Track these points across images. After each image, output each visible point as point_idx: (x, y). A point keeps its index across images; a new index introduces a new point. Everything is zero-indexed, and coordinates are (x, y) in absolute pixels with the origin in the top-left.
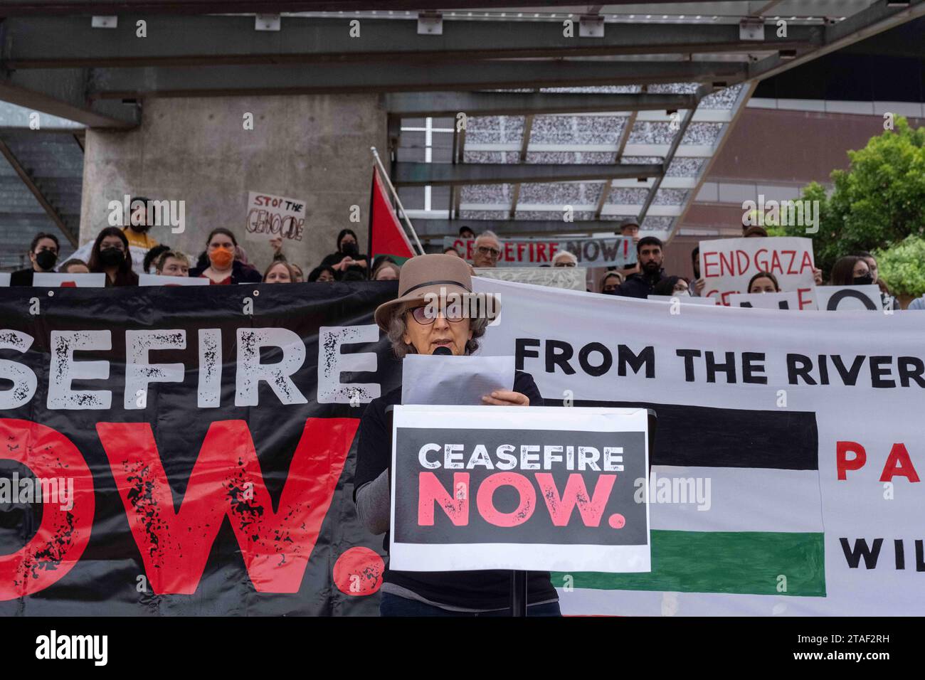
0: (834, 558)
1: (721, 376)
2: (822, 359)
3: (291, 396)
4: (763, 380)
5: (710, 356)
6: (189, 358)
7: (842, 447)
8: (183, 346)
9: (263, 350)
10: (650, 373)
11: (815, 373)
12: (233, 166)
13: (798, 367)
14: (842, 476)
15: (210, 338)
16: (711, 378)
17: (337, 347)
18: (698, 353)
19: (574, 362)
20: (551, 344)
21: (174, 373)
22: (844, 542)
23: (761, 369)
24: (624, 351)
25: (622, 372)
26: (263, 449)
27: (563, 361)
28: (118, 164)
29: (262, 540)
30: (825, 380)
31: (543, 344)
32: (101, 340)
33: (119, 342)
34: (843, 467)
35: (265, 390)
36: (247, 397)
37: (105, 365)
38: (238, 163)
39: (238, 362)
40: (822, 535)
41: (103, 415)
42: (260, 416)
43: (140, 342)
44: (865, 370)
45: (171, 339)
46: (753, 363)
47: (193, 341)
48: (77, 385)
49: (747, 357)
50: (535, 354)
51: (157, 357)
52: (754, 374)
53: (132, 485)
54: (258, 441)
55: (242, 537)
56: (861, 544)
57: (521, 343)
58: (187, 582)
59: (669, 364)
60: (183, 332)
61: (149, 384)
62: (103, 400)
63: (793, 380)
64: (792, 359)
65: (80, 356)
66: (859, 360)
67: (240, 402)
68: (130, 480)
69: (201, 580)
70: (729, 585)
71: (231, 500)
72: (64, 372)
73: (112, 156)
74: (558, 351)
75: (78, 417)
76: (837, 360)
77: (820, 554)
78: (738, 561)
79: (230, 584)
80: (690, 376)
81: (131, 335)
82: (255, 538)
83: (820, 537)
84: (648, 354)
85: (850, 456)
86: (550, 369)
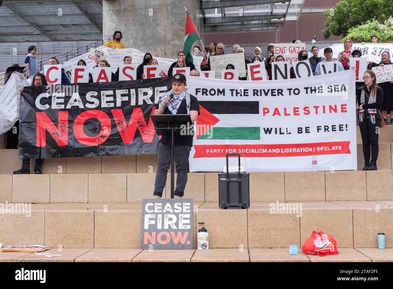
0: (262, 132)
1: (239, 95)
2: (261, 90)
3: (149, 102)
4: (248, 95)
5: (237, 90)
6: (129, 95)
7: (264, 109)
8: (128, 93)
9: (144, 93)
10: (224, 95)
11: (259, 94)
13: (255, 92)
14: (264, 115)
15: (133, 91)
16: (237, 95)
17: (159, 92)
18: (234, 90)
19: (208, 93)
20: (203, 89)
21: (126, 99)
22: (264, 129)
23: (247, 93)
24: (218, 90)
25: (218, 95)
26: (144, 114)
27: (206, 93)
29: (145, 132)
30: (261, 95)
31: (201, 89)
32: (111, 92)
33: (115, 92)
34: (264, 113)
35: (144, 101)
36: (141, 103)
37: (112, 98)
39: (139, 96)
40: (260, 127)
41: (112, 108)
42: (143, 107)
43: (119, 92)
44: (270, 92)
45: (125, 91)
46: (246, 92)
47: (129, 92)
48: (107, 102)
49: (245, 90)
50: (200, 92)
51: (122, 95)
52: (246, 94)
53: (119, 122)
54: (143, 112)
55: (141, 131)
56: (268, 129)
57: (197, 89)
58: (130, 141)
59: (228, 93)
60: (127, 90)
61: (121, 101)
62: (112, 105)
63: (254, 95)
64: (254, 90)
65: (107, 96)
66: (269, 90)
67: (139, 104)
68: (118, 121)
69: (133, 140)
70: (240, 138)
71: (138, 124)
72: (104, 100)
73: (111, 8)
74: (205, 91)
75: (107, 109)
76: (264, 90)
77: (259, 131)
78: (242, 133)
79: (139, 141)
80: (232, 95)
81: (117, 91)
82: (144, 131)
83: (259, 128)
84: (224, 90)
85: (266, 111)
86: (203, 95)
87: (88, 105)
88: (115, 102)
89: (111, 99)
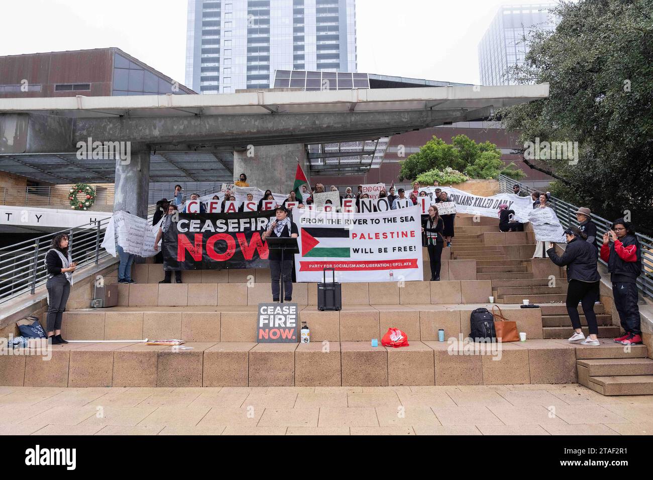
1: (334, 223)
2: (350, 220)
5: (332, 220)
6: (250, 223)
9: (261, 221)
10: (322, 223)
11: (349, 223)
12: (268, 159)
14: (353, 239)
15: (254, 220)
21: (248, 225)
22: (353, 249)
24: (319, 219)
25: (318, 223)
28: (242, 159)
29: (262, 251)
32: (236, 221)
35: (262, 227)
38: (269, 158)
39: (258, 223)
41: (237, 232)
43: (242, 221)
45: (247, 220)
47: (251, 220)
48: (233, 228)
50: (305, 220)
52: (339, 223)
53: (241, 243)
55: (259, 251)
56: (356, 249)
59: (326, 221)
61: (244, 227)
63: (346, 224)
64: (346, 220)
65: (233, 223)
66: (357, 220)
67: (258, 229)
69: (253, 257)
71: (256, 245)
72: (231, 226)
73: (240, 157)
75: (233, 232)
76: (353, 219)
79: (257, 258)
80: (329, 223)
84: (323, 219)
85: (354, 236)
87: (218, 230)
88: (239, 228)
89: (236, 225)
